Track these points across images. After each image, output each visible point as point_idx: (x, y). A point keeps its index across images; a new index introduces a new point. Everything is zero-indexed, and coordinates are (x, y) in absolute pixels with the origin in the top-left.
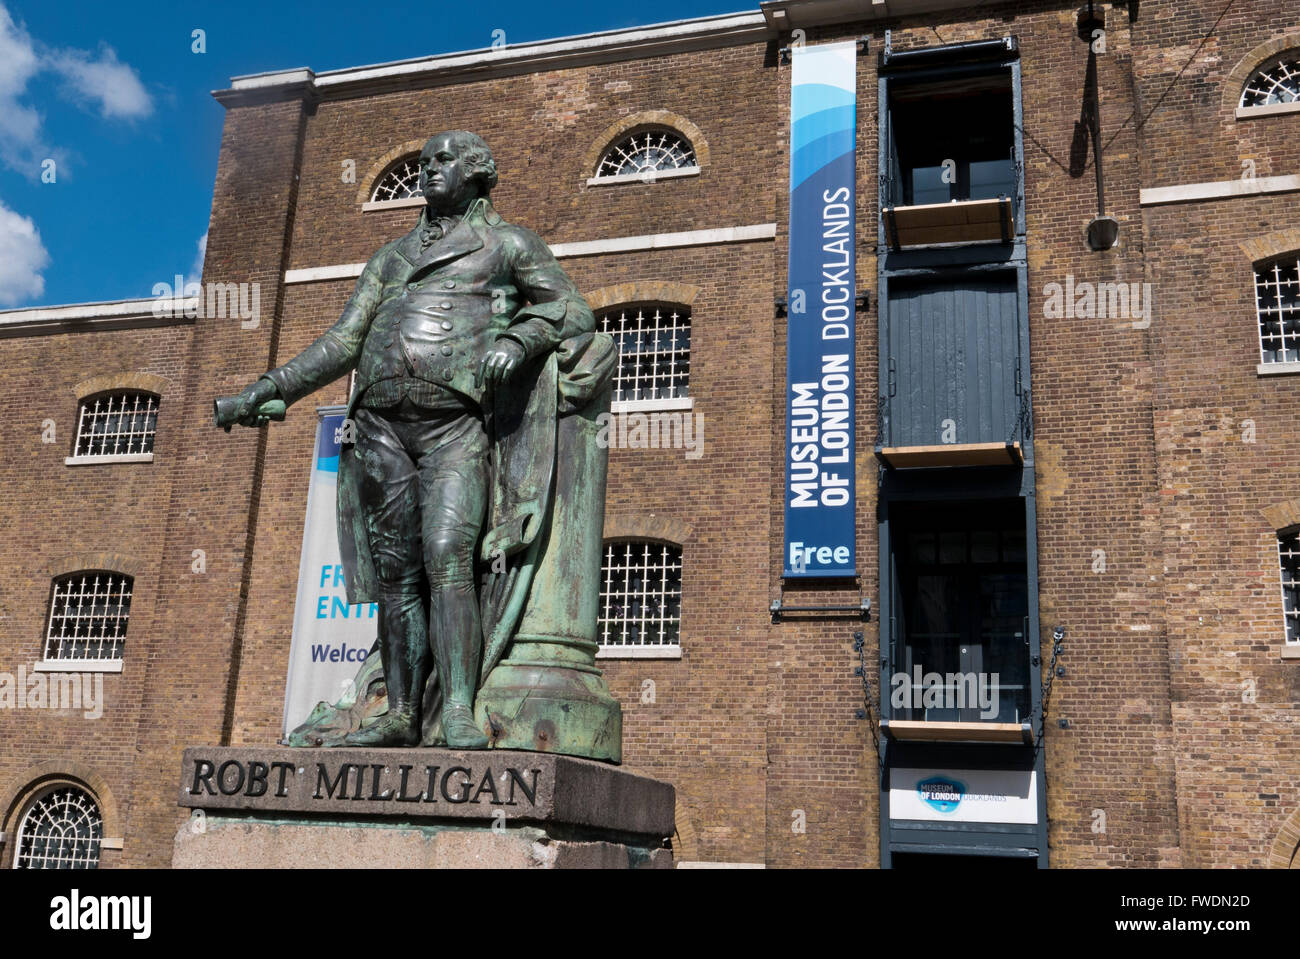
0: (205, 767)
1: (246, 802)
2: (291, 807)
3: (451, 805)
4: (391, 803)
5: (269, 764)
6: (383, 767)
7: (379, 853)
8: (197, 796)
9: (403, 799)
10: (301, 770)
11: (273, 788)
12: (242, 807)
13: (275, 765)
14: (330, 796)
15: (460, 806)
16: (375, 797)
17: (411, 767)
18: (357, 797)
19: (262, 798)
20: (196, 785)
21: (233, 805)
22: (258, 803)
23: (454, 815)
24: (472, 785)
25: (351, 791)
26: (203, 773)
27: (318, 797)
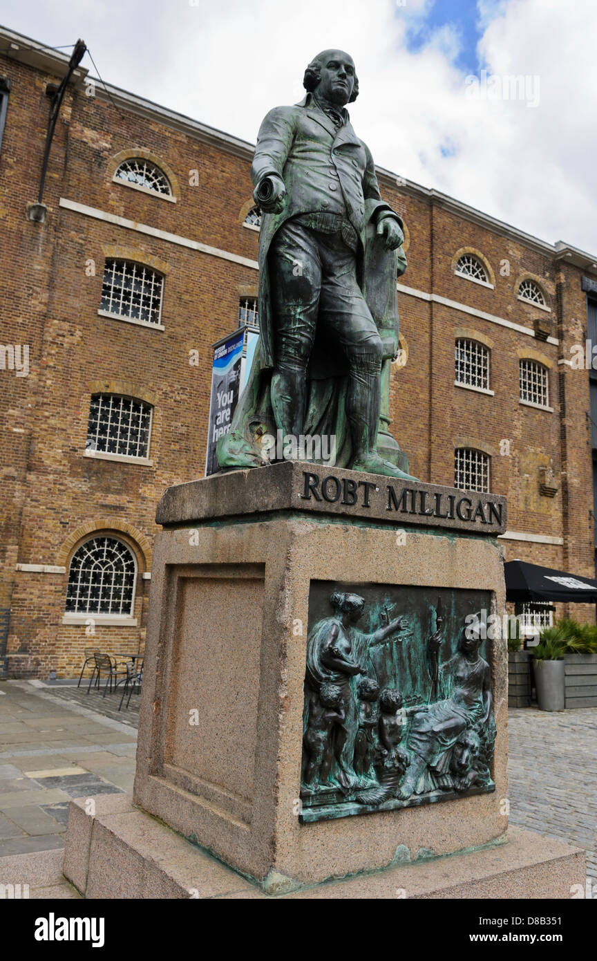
0: (311, 479)
1: (343, 510)
2: (373, 516)
3: (462, 522)
4: (431, 517)
5: (357, 482)
6: (426, 493)
7: (427, 551)
8: (306, 501)
9: (438, 516)
10: (377, 489)
11: (361, 501)
12: (340, 512)
13: (361, 483)
14: (397, 509)
15: (466, 523)
16: (423, 513)
17: (441, 495)
18: (413, 513)
19: (353, 507)
20: (306, 492)
21: (334, 511)
22: (351, 511)
23: (463, 528)
24: (472, 510)
25: (409, 508)
26: (311, 483)
27: (390, 510)
